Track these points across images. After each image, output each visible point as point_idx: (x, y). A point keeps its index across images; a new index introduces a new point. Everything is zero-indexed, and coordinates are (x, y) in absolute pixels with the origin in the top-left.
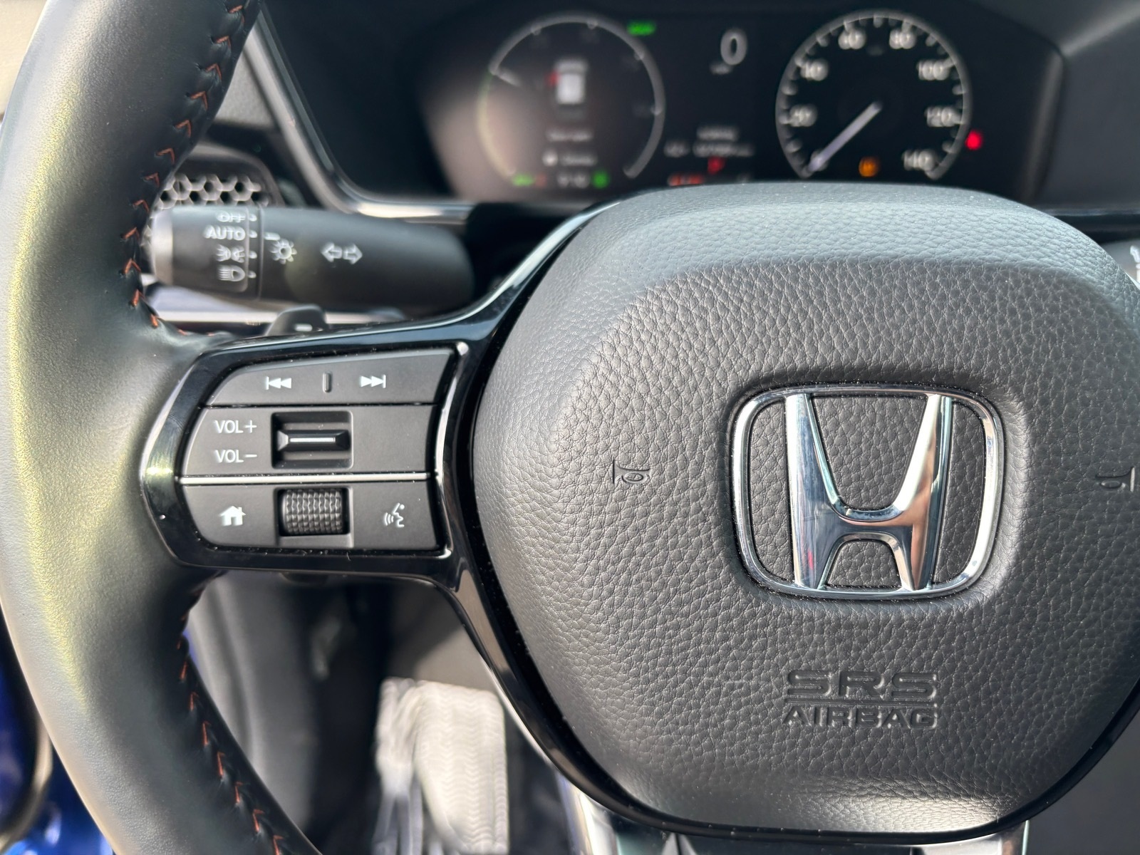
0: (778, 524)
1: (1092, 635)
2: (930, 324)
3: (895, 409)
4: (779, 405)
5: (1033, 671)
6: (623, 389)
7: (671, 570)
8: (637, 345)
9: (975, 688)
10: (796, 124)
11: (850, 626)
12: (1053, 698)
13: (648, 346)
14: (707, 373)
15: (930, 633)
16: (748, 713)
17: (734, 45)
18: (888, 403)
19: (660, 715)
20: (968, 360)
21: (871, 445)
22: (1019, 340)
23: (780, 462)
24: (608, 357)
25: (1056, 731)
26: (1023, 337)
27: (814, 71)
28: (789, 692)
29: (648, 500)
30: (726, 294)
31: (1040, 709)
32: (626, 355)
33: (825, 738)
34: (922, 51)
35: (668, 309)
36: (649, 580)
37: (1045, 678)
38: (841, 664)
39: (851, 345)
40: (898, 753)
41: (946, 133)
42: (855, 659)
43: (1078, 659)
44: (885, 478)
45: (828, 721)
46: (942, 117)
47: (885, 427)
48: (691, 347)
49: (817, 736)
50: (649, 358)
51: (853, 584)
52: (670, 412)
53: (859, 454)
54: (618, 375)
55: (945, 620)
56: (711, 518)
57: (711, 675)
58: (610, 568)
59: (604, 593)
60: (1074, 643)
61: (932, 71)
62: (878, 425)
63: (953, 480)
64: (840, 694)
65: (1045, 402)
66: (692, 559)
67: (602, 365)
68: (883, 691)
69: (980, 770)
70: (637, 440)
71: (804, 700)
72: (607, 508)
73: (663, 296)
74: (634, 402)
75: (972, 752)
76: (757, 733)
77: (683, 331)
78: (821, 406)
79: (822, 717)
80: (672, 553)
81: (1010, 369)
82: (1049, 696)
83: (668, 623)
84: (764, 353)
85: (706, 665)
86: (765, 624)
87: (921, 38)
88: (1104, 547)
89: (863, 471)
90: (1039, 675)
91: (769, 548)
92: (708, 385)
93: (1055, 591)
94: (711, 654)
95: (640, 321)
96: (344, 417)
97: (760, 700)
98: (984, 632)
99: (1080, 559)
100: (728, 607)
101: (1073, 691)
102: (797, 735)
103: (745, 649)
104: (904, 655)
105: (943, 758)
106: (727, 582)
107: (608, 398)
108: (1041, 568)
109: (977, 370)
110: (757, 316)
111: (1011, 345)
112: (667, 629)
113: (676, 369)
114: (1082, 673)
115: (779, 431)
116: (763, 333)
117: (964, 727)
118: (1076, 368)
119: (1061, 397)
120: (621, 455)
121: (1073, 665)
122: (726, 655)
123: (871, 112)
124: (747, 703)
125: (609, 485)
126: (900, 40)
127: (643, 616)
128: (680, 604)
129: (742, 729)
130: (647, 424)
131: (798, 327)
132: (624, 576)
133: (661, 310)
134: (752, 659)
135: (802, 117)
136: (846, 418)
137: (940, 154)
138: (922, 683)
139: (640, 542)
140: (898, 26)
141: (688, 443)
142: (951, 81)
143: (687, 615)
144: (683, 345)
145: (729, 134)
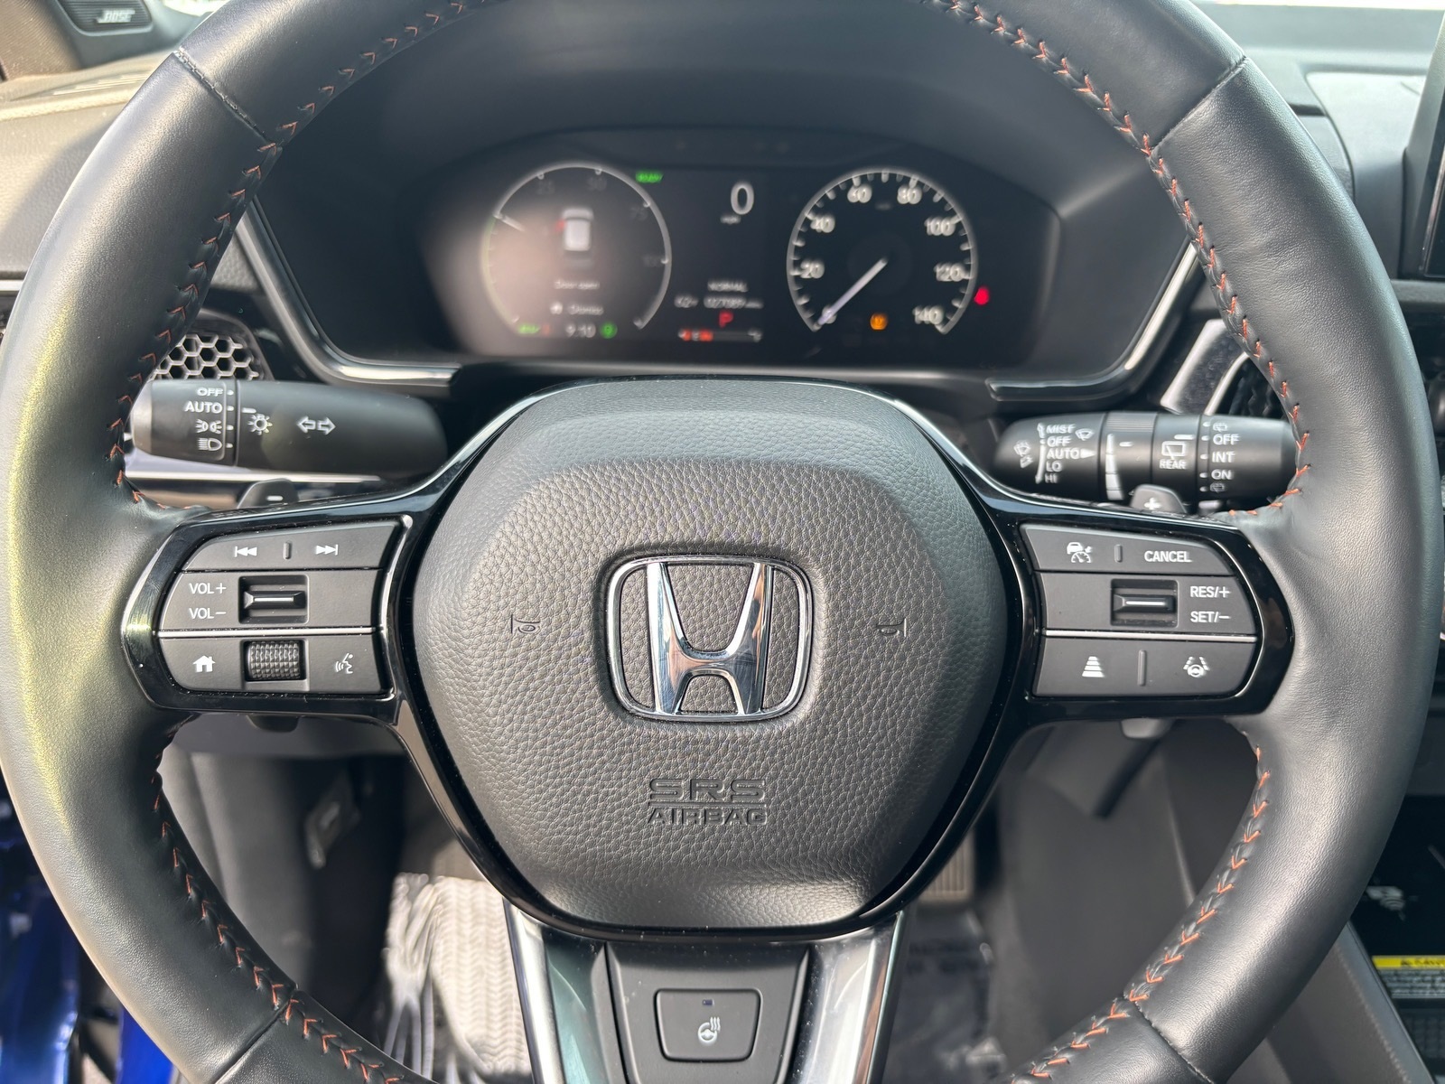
0: (642, 664)
1: (882, 748)
2: (752, 509)
3: (728, 574)
4: (642, 571)
5: (838, 777)
6: (520, 558)
7: (557, 702)
8: (531, 524)
9: (795, 791)
10: (805, 276)
11: (696, 742)
12: (856, 798)
13: (539, 525)
14: (585, 547)
15: (758, 747)
16: (620, 815)
17: (742, 197)
18: (723, 570)
19: (552, 818)
20: (779, 537)
21: (710, 601)
22: (818, 521)
23: (643, 615)
24: (508, 534)
25: (860, 825)
26: (821, 520)
27: (823, 224)
28: (651, 796)
29: (539, 646)
30: (599, 486)
31: (846, 808)
32: (522, 532)
33: (681, 834)
34: (929, 208)
35: (555, 496)
36: (541, 709)
37: (848, 782)
38: (691, 773)
39: (691, 525)
40: (739, 845)
41: (955, 288)
42: (702, 769)
43: (872, 767)
44: (722, 627)
45: (683, 820)
46: (950, 273)
47: (721, 589)
48: (572, 526)
49: (676, 833)
50: (540, 534)
51: (700, 710)
52: (556, 576)
53: (701, 609)
54: (515, 547)
55: (769, 737)
56: (588, 659)
57: (591, 784)
58: (510, 701)
59: (505, 721)
60: (869, 754)
61: (939, 227)
62: (715, 586)
63: (774, 628)
64: (691, 798)
65: (837, 569)
66: (574, 692)
67: (504, 539)
68: (724, 795)
69: (804, 858)
70: (531, 598)
71: (663, 802)
72: (507, 653)
73: (552, 486)
74: (528, 569)
75: (796, 843)
76: (629, 831)
77: (566, 514)
78: (673, 571)
79: (678, 817)
80: (558, 688)
81: (811, 544)
82: (852, 797)
83: (556, 744)
84: (627, 531)
85: (586, 776)
86: (630, 743)
87: (927, 196)
88: (887, 678)
89: (705, 622)
90: (844, 779)
91: (636, 682)
92: (585, 556)
93: (851, 712)
94: (589, 767)
95: (534, 505)
96: (301, 580)
97: (629, 804)
98: (799, 746)
99: (868, 688)
100: (602, 729)
101: (871, 792)
102: (659, 832)
103: (616, 763)
104: (739, 766)
105: (774, 849)
106: (601, 710)
107: (508, 565)
108: (839, 696)
109: (787, 544)
110: (623, 502)
111: (813, 526)
112: (555, 748)
113: (561, 543)
114: (876, 778)
115: (642, 591)
116: (627, 516)
117: (788, 823)
118: (861, 542)
119: (849, 565)
120: (517, 610)
121: (869, 772)
122: (601, 768)
123: (879, 266)
124: (619, 806)
125: (509, 635)
126: (908, 196)
127: (536, 739)
128: (565, 728)
129: (616, 828)
130: (538, 585)
131: (653, 511)
132: (520, 707)
133: (550, 497)
134: (621, 771)
135: (812, 270)
136: (692, 581)
137: (949, 310)
138: (753, 787)
139: (533, 679)
140: (906, 182)
141: (570, 601)
142: (957, 237)
143: (570, 737)
144: (566, 525)
145: (739, 287)
